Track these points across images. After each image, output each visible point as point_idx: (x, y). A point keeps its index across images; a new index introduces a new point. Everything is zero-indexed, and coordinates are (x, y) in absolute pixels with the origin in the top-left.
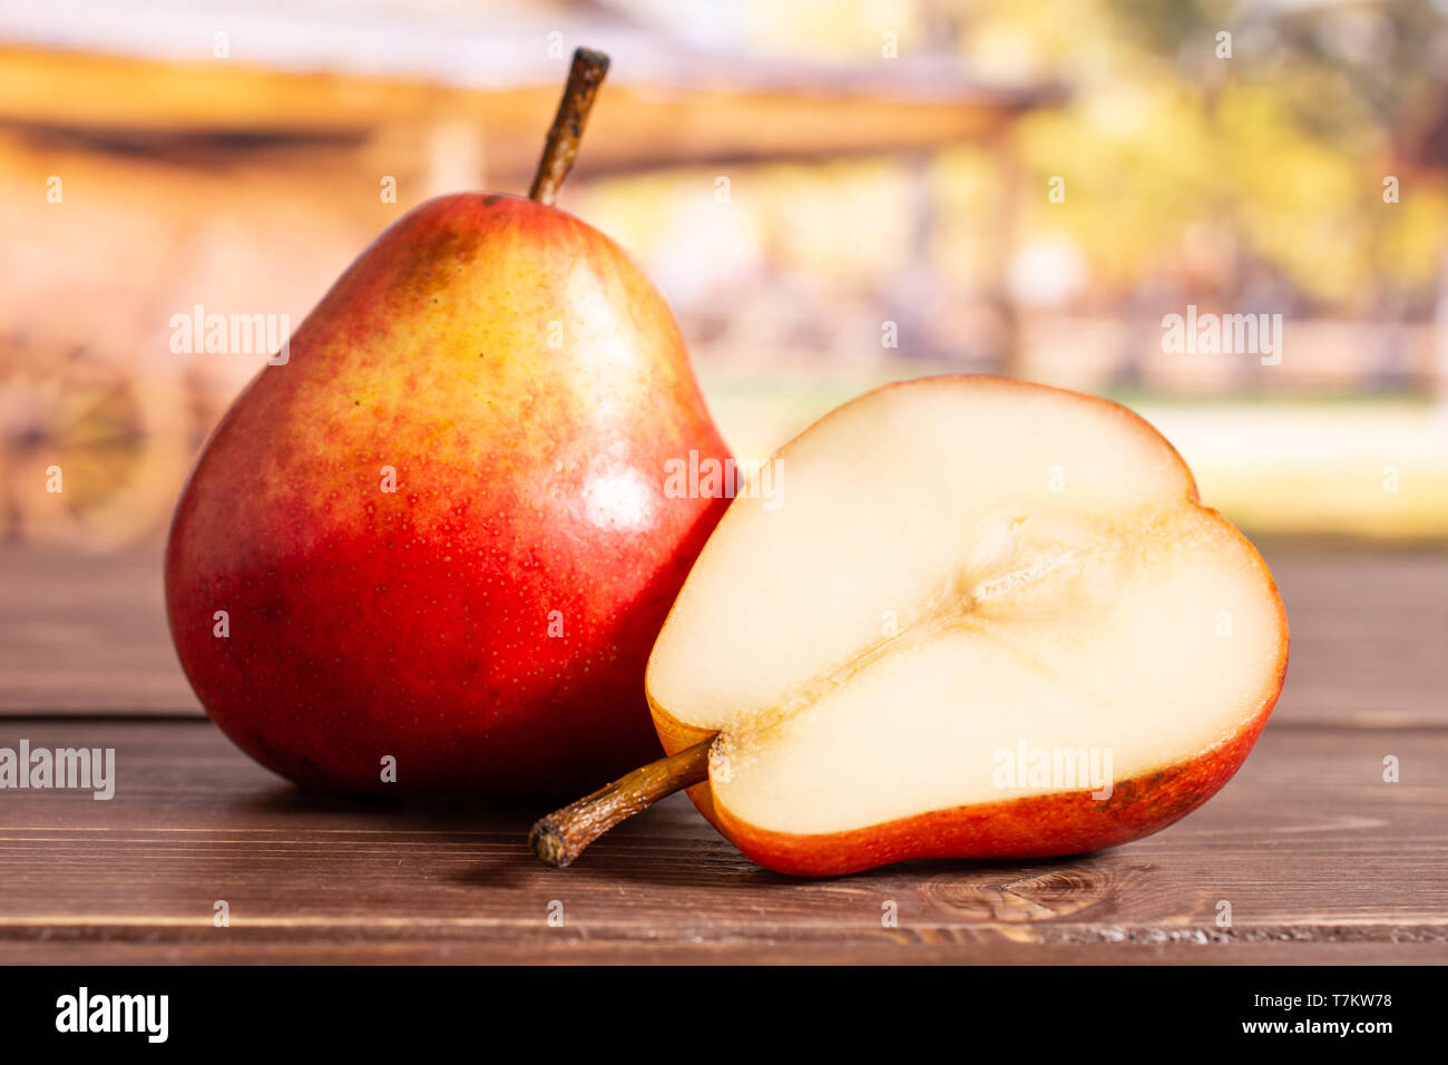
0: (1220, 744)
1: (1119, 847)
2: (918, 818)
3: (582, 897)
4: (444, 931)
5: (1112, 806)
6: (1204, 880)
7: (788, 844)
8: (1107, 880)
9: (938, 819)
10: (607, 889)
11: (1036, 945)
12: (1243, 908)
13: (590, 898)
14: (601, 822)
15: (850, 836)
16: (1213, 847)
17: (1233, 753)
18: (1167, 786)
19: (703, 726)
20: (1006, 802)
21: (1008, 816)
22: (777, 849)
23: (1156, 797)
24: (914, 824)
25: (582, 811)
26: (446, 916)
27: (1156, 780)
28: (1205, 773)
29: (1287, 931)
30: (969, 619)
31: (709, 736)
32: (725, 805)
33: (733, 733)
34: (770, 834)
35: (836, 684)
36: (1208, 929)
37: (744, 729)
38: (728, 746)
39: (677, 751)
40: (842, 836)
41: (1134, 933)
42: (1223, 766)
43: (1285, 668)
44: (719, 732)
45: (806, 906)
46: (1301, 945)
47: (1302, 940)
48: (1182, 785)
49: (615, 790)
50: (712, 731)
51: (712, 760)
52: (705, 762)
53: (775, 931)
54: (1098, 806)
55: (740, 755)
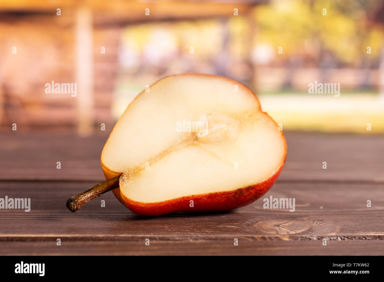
0: (267, 179)
2: (180, 199)
5: (236, 196)
9: (186, 199)
12: (351, 231)
13: (157, 229)
14: (87, 199)
15: (160, 203)
17: (271, 181)
18: (251, 191)
19: (117, 172)
20: (205, 194)
21: (206, 198)
23: (248, 194)
24: (179, 200)
25: (82, 196)
26: (116, 234)
27: (249, 189)
28: (263, 187)
29: (364, 237)
30: (195, 142)
31: (119, 174)
32: (124, 194)
33: (126, 174)
35: (156, 160)
36: (341, 236)
37: (130, 173)
38: (125, 178)
39: (109, 179)
40: (158, 203)
41: (319, 238)
42: (268, 185)
44: (122, 173)
45: (222, 231)
47: (369, 239)
48: (256, 191)
49: (91, 190)
50: (120, 173)
51: (120, 182)
52: (118, 182)
53: (214, 237)
54: (232, 196)
55: (128, 180)
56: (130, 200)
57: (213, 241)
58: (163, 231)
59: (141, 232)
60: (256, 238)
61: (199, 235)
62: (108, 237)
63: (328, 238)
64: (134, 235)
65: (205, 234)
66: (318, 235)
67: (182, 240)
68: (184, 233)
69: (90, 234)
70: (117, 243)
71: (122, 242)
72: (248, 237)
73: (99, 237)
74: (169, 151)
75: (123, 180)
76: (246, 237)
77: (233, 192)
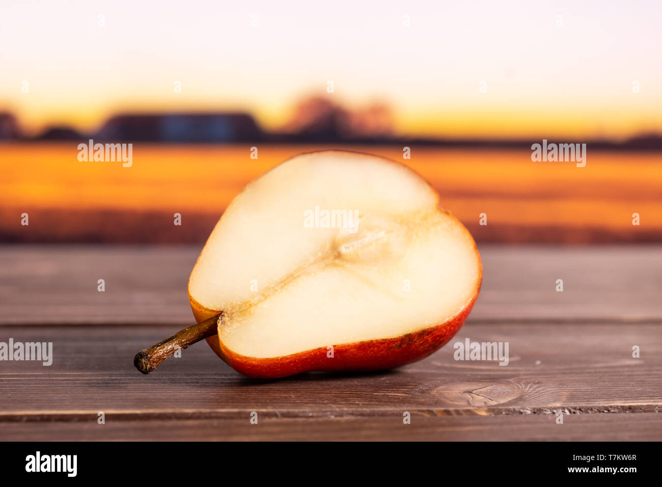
0: (452, 318)
2: (313, 351)
3: (275, 399)
5: (403, 346)
6: (564, 387)
7: (254, 363)
8: (519, 388)
9: (322, 352)
11: (488, 416)
12: (585, 399)
13: (278, 399)
14: (166, 353)
15: (282, 359)
17: (457, 322)
18: (427, 337)
19: (215, 309)
20: (354, 343)
21: (355, 350)
23: (422, 342)
24: (312, 354)
25: (158, 348)
27: (423, 334)
28: (444, 331)
29: (606, 408)
30: (337, 261)
31: (218, 314)
32: (225, 345)
33: (228, 313)
34: (246, 358)
35: (276, 290)
36: (569, 408)
37: (234, 310)
38: (226, 319)
39: (202, 321)
40: (279, 358)
41: (536, 411)
42: (452, 328)
43: (481, 284)
44: (222, 312)
45: (381, 401)
47: (614, 412)
48: (435, 337)
49: (174, 338)
50: (219, 311)
51: (219, 325)
52: (216, 326)
53: (368, 412)
54: (396, 345)
55: (231, 323)
56: (235, 354)
57: (366, 418)
58: (287, 403)
59: (252, 404)
60: (435, 412)
61: (345, 409)
62: (201, 413)
63: (549, 410)
64: (242, 410)
65: (355, 406)
66: (534, 407)
67: (317, 417)
68: (322, 405)
69: (172, 408)
70: (215, 422)
71: (222, 421)
72: (423, 411)
73: (188, 413)
74: (295, 275)
75: (224, 323)
76: (419, 411)
77: (397, 339)
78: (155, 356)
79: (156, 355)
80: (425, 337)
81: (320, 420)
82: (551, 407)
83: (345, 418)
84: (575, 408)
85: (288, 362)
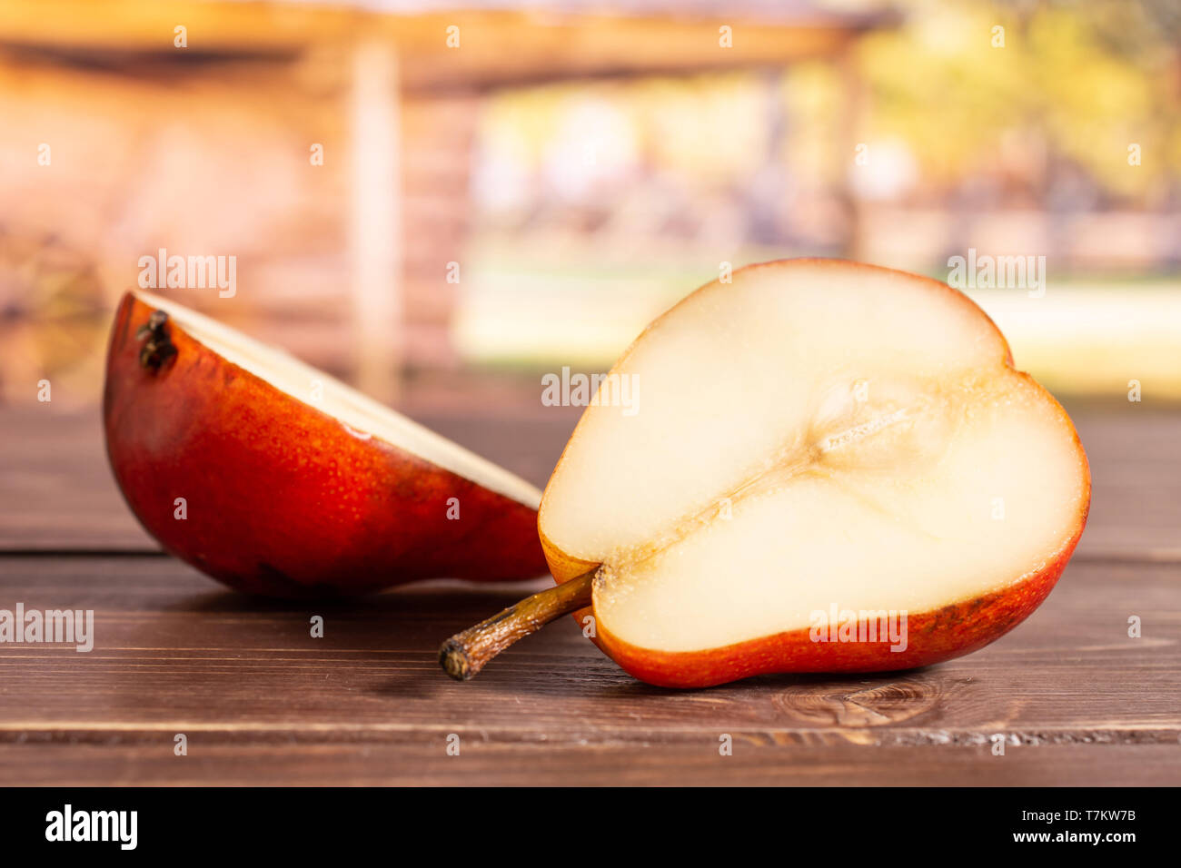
0: (1031, 574)
1: (945, 663)
2: (771, 638)
3: (483, 705)
4: (366, 735)
5: (939, 627)
6: (1018, 691)
7: (660, 660)
8: (935, 691)
9: (790, 639)
10: (505, 699)
11: (874, 746)
12: (1052, 715)
13: (489, 707)
14: (500, 642)
15: (714, 653)
16: (1026, 663)
17: (1042, 582)
18: (985, 610)
19: (588, 559)
22: (651, 664)
23: (976, 620)
24: (769, 643)
25: (484, 632)
26: (365, 722)
27: (977, 605)
28: (1018, 599)
29: (1089, 735)
30: (816, 467)
31: (593, 567)
32: (606, 626)
33: (613, 565)
34: (645, 651)
35: (701, 523)
37: (623, 561)
38: (608, 577)
39: (565, 581)
40: (707, 653)
41: (958, 737)
42: (1034, 593)
43: (1088, 509)
44: (601, 564)
45: (676, 714)
46: (1101, 746)
48: (999, 610)
49: (511, 614)
50: (595, 563)
51: (596, 589)
52: (589, 590)
53: (649, 734)
55: (618, 585)
56: (625, 644)
57: (646, 745)
58: (505, 714)
60: (773, 736)
61: (608, 728)
63: (982, 736)
65: (626, 722)
67: (556, 742)
68: (566, 720)
71: (380, 748)
72: (750, 734)
74: (738, 495)
75: (603, 585)
76: (744, 734)
77: (929, 615)
78: (476, 648)
79: (478, 646)
80: (982, 611)
81: (559, 748)
82: (986, 730)
83: (610, 745)
84: (1031, 734)
85: (725, 659)
